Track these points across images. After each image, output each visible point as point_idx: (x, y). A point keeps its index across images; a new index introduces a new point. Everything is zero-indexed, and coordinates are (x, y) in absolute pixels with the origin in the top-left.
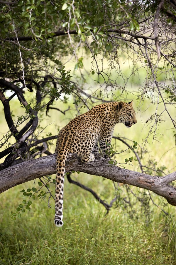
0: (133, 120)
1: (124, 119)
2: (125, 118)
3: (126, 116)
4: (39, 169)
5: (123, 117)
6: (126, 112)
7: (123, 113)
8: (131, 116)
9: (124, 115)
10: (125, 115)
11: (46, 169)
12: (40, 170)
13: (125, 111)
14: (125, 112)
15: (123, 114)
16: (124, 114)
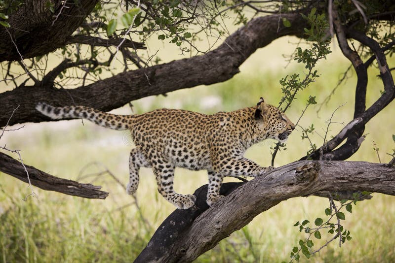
0: (290, 125)
1: (275, 130)
2: (276, 128)
3: (279, 123)
4: (265, 189)
5: (273, 127)
6: (274, 117)
7: (271, 120)
8: (285, 120)
9: (274, 123)
10: (277, 122)
11: (274, 189)
12: (266, 192)
13: (272, 117)
14: (273, 119)
15: (271, 123)
16: (273, 121)
